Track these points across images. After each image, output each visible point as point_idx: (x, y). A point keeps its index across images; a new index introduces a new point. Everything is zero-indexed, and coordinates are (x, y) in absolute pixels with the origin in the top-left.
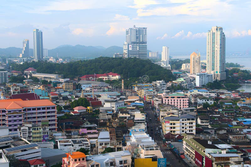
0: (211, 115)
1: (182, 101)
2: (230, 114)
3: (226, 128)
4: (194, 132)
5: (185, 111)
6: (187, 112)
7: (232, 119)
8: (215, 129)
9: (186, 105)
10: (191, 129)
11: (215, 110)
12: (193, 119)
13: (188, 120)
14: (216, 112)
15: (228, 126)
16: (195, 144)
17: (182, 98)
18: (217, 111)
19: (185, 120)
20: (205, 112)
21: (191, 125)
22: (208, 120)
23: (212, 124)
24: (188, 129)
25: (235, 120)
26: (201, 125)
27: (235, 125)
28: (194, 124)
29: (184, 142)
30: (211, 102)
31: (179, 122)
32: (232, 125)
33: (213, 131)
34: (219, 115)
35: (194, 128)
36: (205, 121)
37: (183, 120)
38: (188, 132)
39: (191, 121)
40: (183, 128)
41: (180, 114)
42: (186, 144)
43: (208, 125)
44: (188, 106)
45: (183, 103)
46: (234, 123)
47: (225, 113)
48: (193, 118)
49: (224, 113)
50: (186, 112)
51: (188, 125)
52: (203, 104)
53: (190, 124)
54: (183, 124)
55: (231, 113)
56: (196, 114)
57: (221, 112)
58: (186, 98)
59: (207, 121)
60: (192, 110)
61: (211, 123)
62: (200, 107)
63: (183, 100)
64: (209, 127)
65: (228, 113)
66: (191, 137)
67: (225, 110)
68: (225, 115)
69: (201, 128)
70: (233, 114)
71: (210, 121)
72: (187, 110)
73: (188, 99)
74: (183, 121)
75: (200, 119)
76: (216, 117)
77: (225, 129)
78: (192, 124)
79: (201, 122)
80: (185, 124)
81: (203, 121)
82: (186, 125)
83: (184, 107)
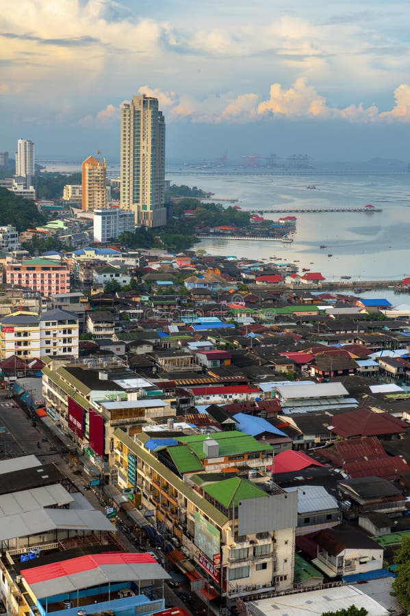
0: (121, 311)
1: (54, 276)
2: (166, 307)
3: (153, 341)
4: (75, 352)
5: (58, 300)
6: (62, 304)
7: (170, 320)
8: (127, 342)
9: (64, 288)
10: (67, 345)
11: (133, 299)
12: (72, 322)
13: (61, 322)
14: (135, 304)
15: (155, 336)
16: (70, 382)
17: (54, 269)
18: (138, 299)
19: (54, 324)
20: (109, 303)
21: (67, 335)
22: (112, 323)
23: (122, 332)
24: (61, 344)
25: (176, 318)
26: (95, 336)
27: (175, 334)
28: (75, 333)
29: (46, 377)
30: (125, 280)
31: (38, 328)
32: (168, 333)
33: (123, 348)
34: (141, 311)
35: (75, 342)
36: (105, 325)
37: (47, 324)
38: (61, 353)
39: (67, 326)
40: (48, 342)
41: (44, 308)
42: (50, 382)
43: (110, 336)
44: (69, 291)
45: (57, 281)
46: (173, 328)
47: (155, 306)
48: (73, 318)
49: (153, 306)
50: (59, 303)
51: (61, 335)
52: (104, 285)
53: (65, 332)
54: (48, 333)
55: (169, 305)
56: (86, 307)
57: (146, 303)
58: (64, 269)
59: (110, 325)
60: (75, 300)
61: (120, 329)
62: (98, 291)
63: (57, 275)
64: (115, 339)
65: (162, 306)
66: (63, 364)
67: (155, 298)
68: (154, 310)
69: (94, 342)
70: (172, 308)
71: (117, 325)
72: (62, 299)
73: (68, 272)
74: (49, 327)
75: (92, 320)
76: (134, 315)
77: (150, 344)
78: (70, 332)
79: (95, 327)
80: (52, 333)
81: (101, 325)
82: (55, 335)
83: (60, 291)
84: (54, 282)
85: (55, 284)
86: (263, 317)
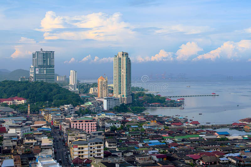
0: (118, 138)
1: (90, 124)
2: (136, 137)
3: (133, 151)
4: (102, 156)
5: (93, 134)
6: (95, 136)
7: (138, 142)
8: (122, 151)
9: (94, 129)
10: (99, 152)
11: (122, 133)
12: (101, 143)
13: (96, 143)
14: (123, 135)
15: (134, 149)
17: (90, 121)
18: (124, 133)
19: (94, 144)
20: (113, 135)
21: (99, 149)
22: (115, 143)
23: (120, 147)
24: (96, 152)
25: (141, 142)
26: (109, 149)
27: (141, 147)
28: (102, 148)
30: (118, 126)
31: (87, 146)
32: (138, 147)
33: (121, 153)
34: (126, 138)
35: (102, 152)
36: (113, 144)
37: (91, 144)
38: (96, 156)
39: (99, 145)
40: (91, 152)
41: (88, 138)
43: (115, 148)
44: (96, 130)
45: (91, 127)
46: (140, 145)
47: (132, 136)
48: (101, 141)
49: (131, 136)
50: (94, 135)
51: (96, 149)
52: (110, 128)
53: (98, 148)
54: (91, 148)
55: (137, 136)
56: (104, 137)
57: (127, 135)
58: (94, 121)
59: (115, 144)
60: (100, 134)
61: (119, 146)
62: (108, 130)
64: (117, 150)
65: (135, 136)
66: (100, 160)
67: (131, 133)
68: (131, 138)
69: (109, 151)
70: (139, 137)
71: (118, 144)
73: (96, 123)
74: (91, 145)
75: (108, 142)
76: (123, 140)
77: (132, 152)
78: (100, 147)
79: (109, 145)
80: (93, 148)
81: (111, 144)
82: (94, 148)
83: (92, 131)
84: (90, 127)
85: (90, 128)
86: (176, 140)
